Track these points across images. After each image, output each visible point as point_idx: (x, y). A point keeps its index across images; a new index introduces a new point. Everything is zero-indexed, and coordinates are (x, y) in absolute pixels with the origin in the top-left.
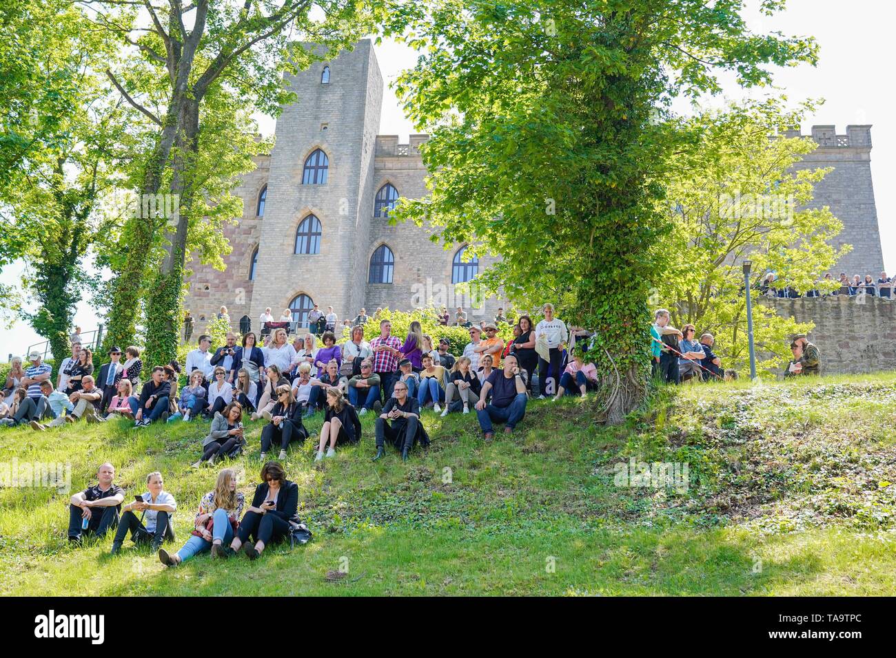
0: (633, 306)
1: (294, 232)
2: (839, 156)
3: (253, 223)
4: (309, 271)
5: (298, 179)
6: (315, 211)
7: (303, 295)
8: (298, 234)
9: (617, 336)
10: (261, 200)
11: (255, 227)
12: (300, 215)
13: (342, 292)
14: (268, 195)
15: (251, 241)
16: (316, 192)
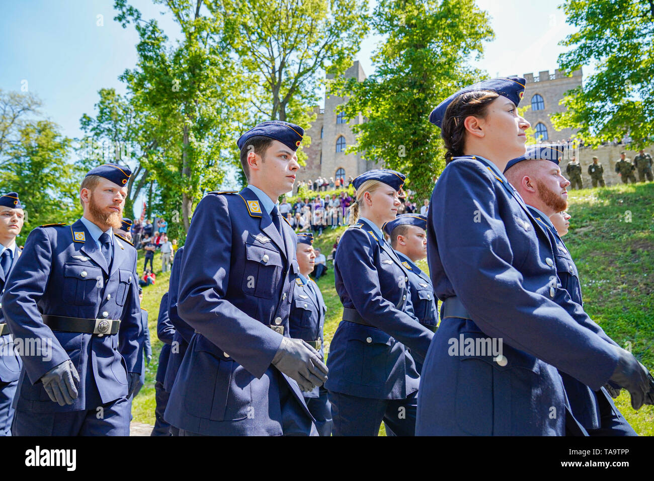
0: (426, 182)
1: (335, 144)
2: (567, 81)
3: (319, 141)
4: (342, 159)
5: (335, 122)
6: (343, 134)
7: (341, 169)
8: (337, 144)
9: (422, 194)
10: (322, 132)
11: (320, 143)
12: (337, 137)
13: (356, 165)
14: (323, 130)
15: (319, 149)
16: (342, 126)
